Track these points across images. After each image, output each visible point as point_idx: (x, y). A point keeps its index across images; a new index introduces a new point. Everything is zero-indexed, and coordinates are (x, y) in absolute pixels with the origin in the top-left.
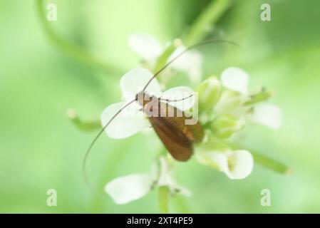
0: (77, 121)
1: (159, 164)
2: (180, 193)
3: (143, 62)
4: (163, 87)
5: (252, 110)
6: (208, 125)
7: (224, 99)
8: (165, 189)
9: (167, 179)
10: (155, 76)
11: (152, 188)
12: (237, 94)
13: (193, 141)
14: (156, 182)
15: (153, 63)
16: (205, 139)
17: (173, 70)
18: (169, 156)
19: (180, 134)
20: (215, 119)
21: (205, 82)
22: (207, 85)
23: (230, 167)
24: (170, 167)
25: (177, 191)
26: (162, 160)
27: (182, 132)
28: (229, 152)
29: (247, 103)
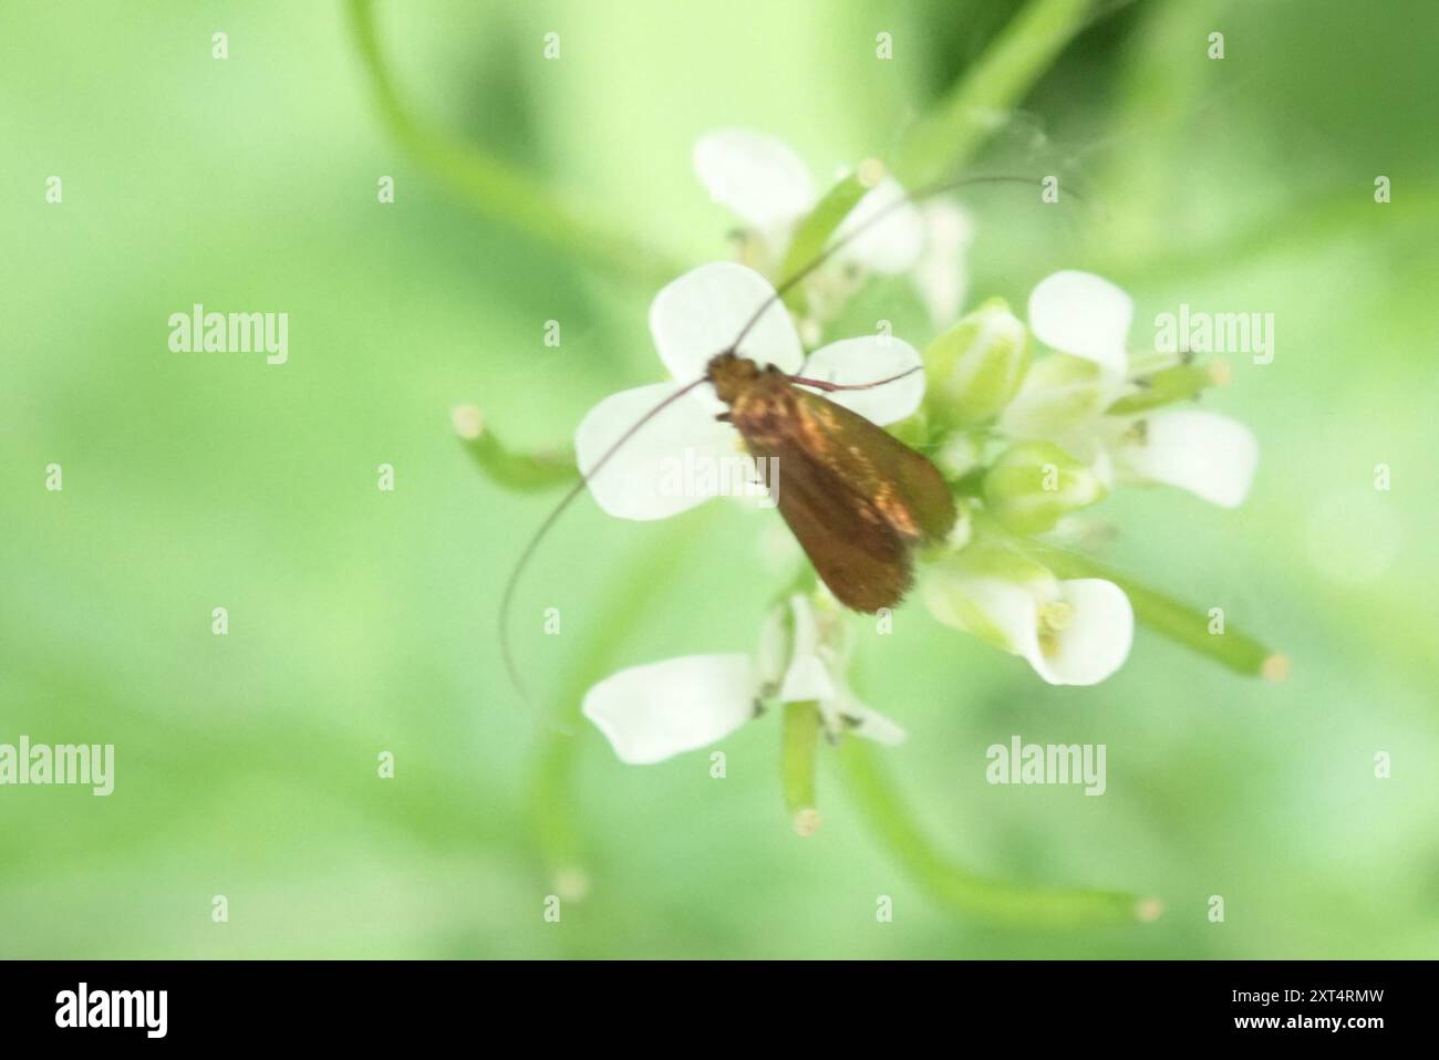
0: (485, 450)
1: (789, 622)
2: (863, 731)
3: (739, 236)
4: (812, 333)
5: (1141, 430)
6: (975, 482)
7: (1038, 386)
8: (806, 713)
9: (812, 680)
10: (782, 291)
11: (759, 710)
12: (1089, 369)
13: (913, 541)
14: (771, 689)
15: (779, 245)
16: (961, 532)
17: (851, 271)
18: (824, 592)
19: (865, 513)
20: (1001, 457)
21: (971, 319)
22: (971, 331)
23: (1048, 638)
24: (828, 633)
25: (851, 722)
26: (799, 603)
27: (871, 503)
28: (1046, 584)
29: (1121, 407)
